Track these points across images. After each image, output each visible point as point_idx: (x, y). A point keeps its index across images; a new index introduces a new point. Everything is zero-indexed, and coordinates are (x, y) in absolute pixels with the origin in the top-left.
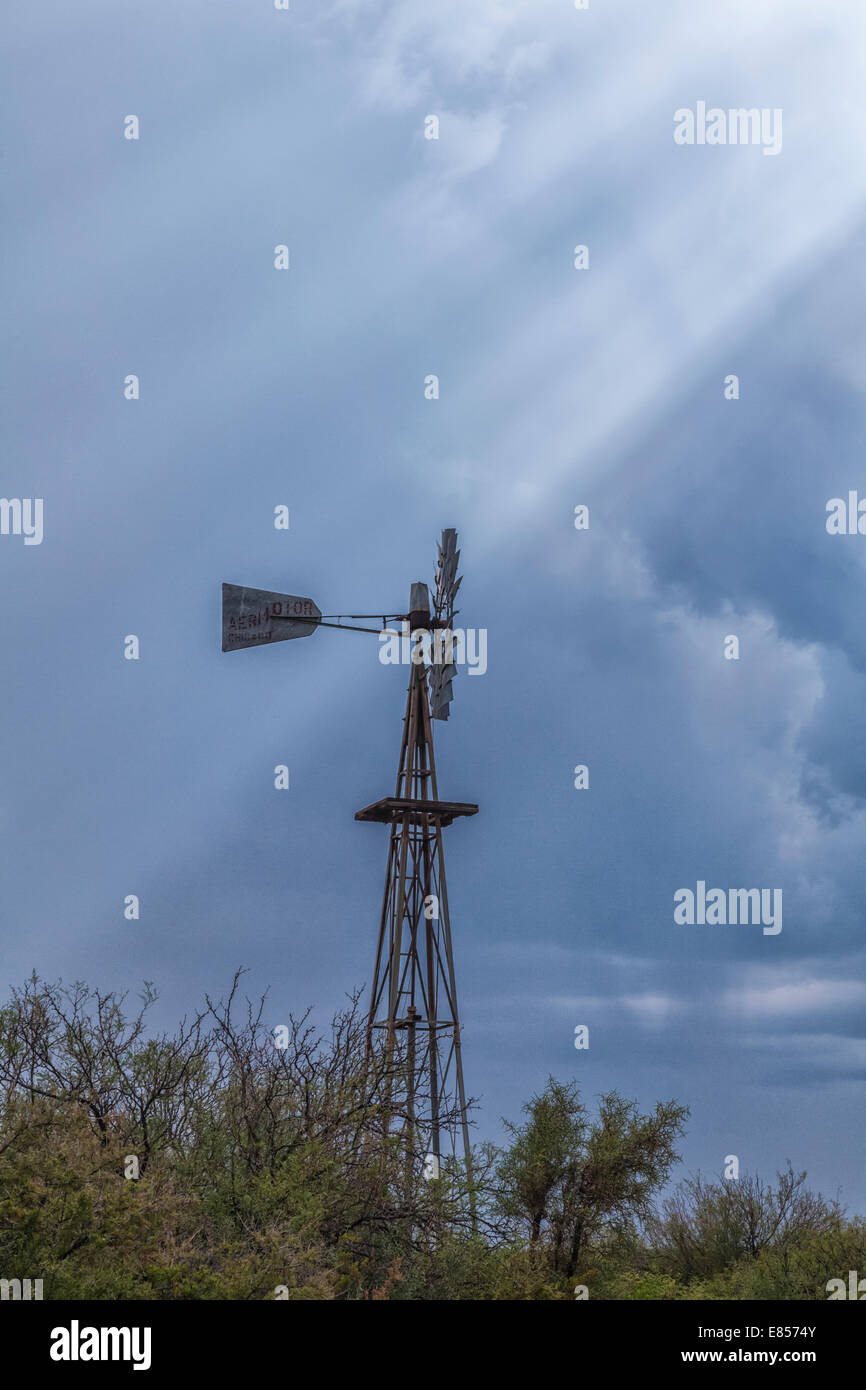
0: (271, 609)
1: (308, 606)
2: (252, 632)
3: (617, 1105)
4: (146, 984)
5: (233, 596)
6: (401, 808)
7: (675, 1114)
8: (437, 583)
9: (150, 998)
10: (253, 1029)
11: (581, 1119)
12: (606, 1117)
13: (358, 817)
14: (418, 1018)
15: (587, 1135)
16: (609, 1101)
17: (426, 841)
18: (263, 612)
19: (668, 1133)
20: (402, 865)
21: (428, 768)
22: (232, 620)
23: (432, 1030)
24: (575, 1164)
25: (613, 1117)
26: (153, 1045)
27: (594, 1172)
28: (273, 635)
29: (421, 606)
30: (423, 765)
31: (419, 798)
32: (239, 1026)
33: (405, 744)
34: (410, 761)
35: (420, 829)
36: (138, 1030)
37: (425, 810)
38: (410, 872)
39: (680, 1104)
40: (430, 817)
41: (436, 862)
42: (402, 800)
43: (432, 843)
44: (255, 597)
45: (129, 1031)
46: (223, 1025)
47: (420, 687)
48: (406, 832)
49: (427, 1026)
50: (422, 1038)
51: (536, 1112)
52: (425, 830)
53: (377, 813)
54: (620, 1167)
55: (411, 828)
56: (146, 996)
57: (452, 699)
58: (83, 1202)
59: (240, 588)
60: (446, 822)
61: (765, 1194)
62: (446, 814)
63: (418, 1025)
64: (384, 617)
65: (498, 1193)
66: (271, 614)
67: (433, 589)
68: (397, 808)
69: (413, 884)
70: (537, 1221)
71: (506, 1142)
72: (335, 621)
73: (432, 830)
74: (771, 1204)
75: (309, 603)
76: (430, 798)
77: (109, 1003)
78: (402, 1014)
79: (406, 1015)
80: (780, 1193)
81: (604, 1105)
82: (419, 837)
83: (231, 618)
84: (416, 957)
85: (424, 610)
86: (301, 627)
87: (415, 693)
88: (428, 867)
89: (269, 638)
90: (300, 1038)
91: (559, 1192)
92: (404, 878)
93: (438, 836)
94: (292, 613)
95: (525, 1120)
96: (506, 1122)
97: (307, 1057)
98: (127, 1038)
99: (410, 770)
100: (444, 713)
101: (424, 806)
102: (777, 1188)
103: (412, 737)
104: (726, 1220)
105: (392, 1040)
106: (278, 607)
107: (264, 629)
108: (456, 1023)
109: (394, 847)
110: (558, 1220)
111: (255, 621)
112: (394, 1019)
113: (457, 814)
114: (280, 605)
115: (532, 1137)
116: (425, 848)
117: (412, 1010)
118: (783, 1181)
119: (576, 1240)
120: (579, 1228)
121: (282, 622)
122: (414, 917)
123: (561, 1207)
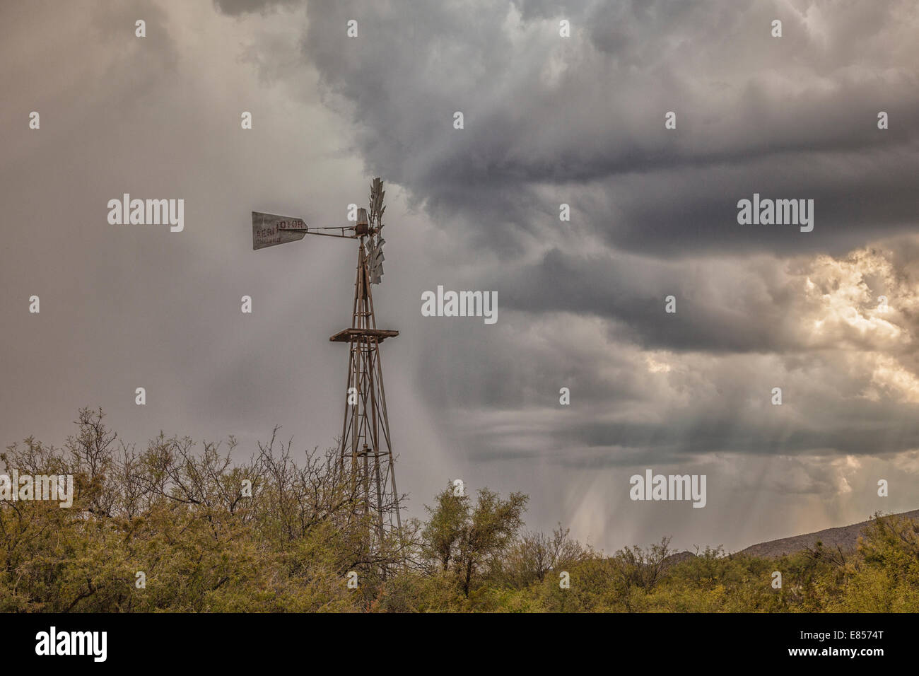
0: (279, 226)
1: (300, 223)
2: (270, 238)
3: (488, 495)
4: (230, 436)
5: (258, 218)
6: (356, 334)
7: (520, 499)
8: (371, 207)
9: (233, 444)
10: (285, 459)
11: (466, 504)
12: (482, 502)
13: (331, 340)
14: (369, 450)
15: (471, 512)
16: (483, 493)
17: (370, 352)
18: (275, 227)
19: (517, 510)
20: (357, 367)
21: (370, 311)
22: (258, 232)
23: (377, 457)
24: (466, 528)
25: (486, 502)
26: (236, 470)
27: (477, 533)
28: (282, 239)
29: (363, 221)
30: (367, 310)
31: (365, 328)
32: (277, 458)
33: (357, 298)
34: (360, 307)
35: (366, 345)
36: (228, 462)
37: (369, 335)
38: (361, 370)
39: (523, 493)
40: (372, 338)
41: (376, 364)
42: (356, 330)
43: (374, 353)
44: (271, 219)
45: (223, 464)
46: (268, 457)
47: (364, 266)
48: (359, 347)
49: (373, 454)
50: (371, 461)
51: (442, 501)
52: (369, 345)
53: (342, 337)
54: (491, 530)
55: (362, 345)
56: (231, 443)
57: (383, 274)
58: (225, 558)
59: (262, 214)
60: (380, 341)
61: (546, 542)
62: (380, 337)
63: (369, 454)
64: (343, 228)
65: (423, 546)
66: (280, 228)
67: (369, 211)
68: (353, 334)
69: (364, 375)
70: (446, 561)
71: (426, 518)
72: (315, 231)
73: (373, 345)
74: (550, 548)
75: (300, 221)
76: (371, 328)
77: (211, 448)
78: (361, 449)
79: (363, 449)
80: (555, 542)
81: (481, 495)
82: (366, 350)
83: (257, 231)
84: (366, 417)
85: (365, 223)
86: (296, 235)
87: (361, 270)
88: (371, 367)
89: (279, 242)
90: (311, 463)
91: (457, 545)
92: (358, 373)
93: (376, 349)
94: (291, 228)
95: (436, 505)
96: (426, 506)
97: (316, 474)
98: (222, 467)
99: (360, 313)
100: (378, 281)
101: (368, 333)
102: (553, 538)
103: (360, 295)
104: (525, 557)
105: (355, 463)
106: (283, 224)
107: (276, 236)
108: (390, 453)
109: (352, 355)
110: (457, 560)
111: (271, 232)
112: (356, 452)
113: (386, 336)
114: (285, 223)
115: (440, 515)
116: (370, 356)
117: (365, 446)
118: (556, 534)
119: (469, 570)
120: (470, 564)
121: (286, 232)
122: (365, 394)
123: (459, 552)
